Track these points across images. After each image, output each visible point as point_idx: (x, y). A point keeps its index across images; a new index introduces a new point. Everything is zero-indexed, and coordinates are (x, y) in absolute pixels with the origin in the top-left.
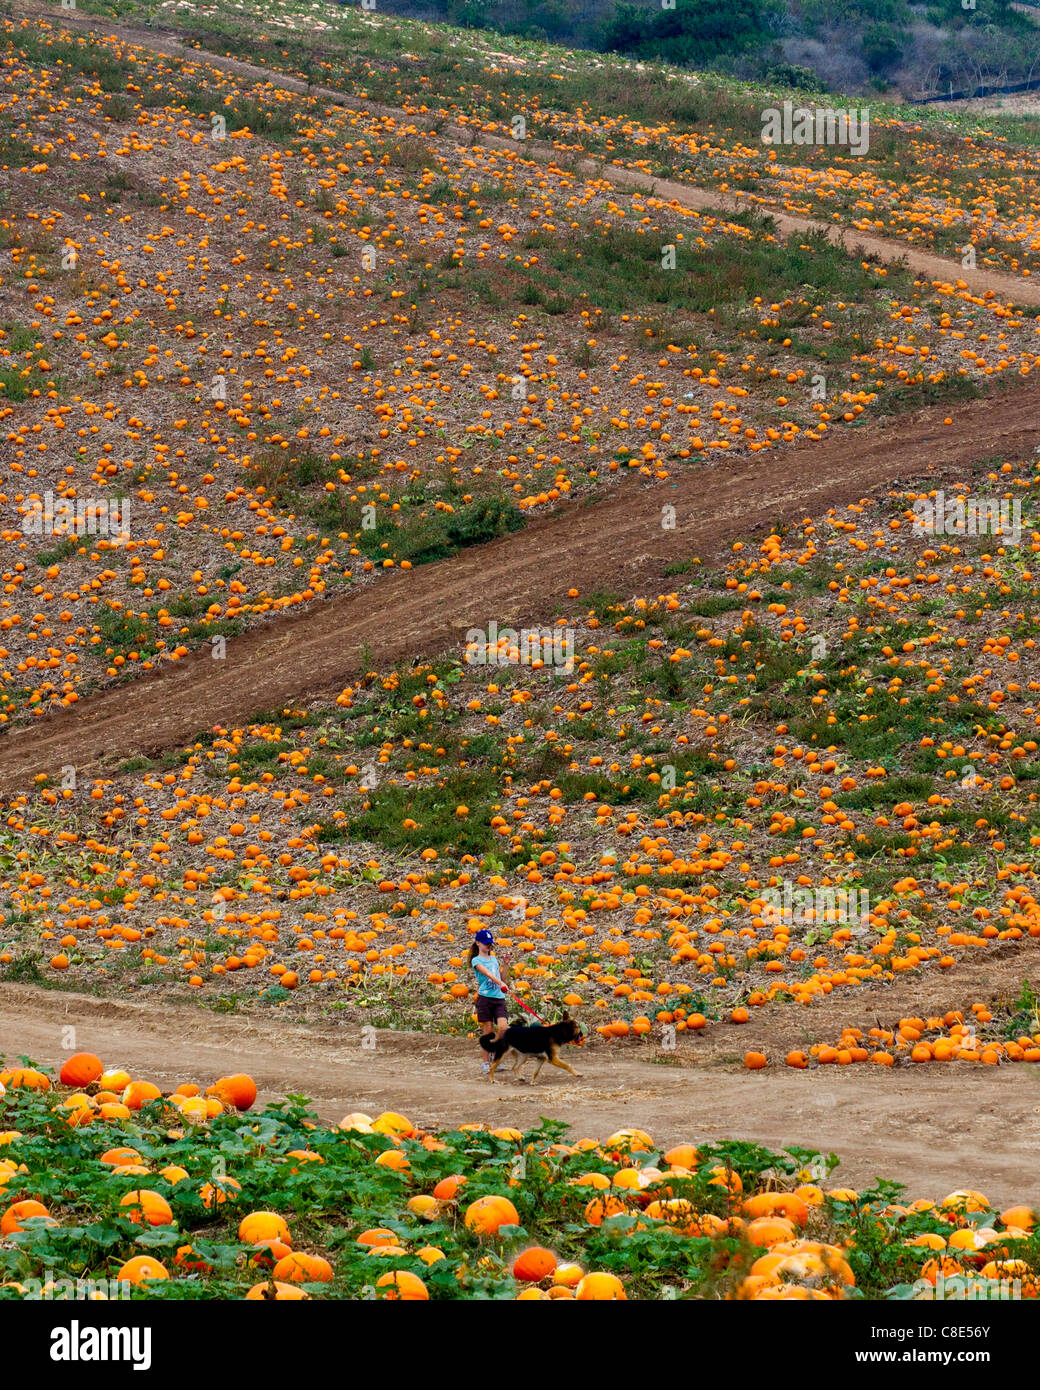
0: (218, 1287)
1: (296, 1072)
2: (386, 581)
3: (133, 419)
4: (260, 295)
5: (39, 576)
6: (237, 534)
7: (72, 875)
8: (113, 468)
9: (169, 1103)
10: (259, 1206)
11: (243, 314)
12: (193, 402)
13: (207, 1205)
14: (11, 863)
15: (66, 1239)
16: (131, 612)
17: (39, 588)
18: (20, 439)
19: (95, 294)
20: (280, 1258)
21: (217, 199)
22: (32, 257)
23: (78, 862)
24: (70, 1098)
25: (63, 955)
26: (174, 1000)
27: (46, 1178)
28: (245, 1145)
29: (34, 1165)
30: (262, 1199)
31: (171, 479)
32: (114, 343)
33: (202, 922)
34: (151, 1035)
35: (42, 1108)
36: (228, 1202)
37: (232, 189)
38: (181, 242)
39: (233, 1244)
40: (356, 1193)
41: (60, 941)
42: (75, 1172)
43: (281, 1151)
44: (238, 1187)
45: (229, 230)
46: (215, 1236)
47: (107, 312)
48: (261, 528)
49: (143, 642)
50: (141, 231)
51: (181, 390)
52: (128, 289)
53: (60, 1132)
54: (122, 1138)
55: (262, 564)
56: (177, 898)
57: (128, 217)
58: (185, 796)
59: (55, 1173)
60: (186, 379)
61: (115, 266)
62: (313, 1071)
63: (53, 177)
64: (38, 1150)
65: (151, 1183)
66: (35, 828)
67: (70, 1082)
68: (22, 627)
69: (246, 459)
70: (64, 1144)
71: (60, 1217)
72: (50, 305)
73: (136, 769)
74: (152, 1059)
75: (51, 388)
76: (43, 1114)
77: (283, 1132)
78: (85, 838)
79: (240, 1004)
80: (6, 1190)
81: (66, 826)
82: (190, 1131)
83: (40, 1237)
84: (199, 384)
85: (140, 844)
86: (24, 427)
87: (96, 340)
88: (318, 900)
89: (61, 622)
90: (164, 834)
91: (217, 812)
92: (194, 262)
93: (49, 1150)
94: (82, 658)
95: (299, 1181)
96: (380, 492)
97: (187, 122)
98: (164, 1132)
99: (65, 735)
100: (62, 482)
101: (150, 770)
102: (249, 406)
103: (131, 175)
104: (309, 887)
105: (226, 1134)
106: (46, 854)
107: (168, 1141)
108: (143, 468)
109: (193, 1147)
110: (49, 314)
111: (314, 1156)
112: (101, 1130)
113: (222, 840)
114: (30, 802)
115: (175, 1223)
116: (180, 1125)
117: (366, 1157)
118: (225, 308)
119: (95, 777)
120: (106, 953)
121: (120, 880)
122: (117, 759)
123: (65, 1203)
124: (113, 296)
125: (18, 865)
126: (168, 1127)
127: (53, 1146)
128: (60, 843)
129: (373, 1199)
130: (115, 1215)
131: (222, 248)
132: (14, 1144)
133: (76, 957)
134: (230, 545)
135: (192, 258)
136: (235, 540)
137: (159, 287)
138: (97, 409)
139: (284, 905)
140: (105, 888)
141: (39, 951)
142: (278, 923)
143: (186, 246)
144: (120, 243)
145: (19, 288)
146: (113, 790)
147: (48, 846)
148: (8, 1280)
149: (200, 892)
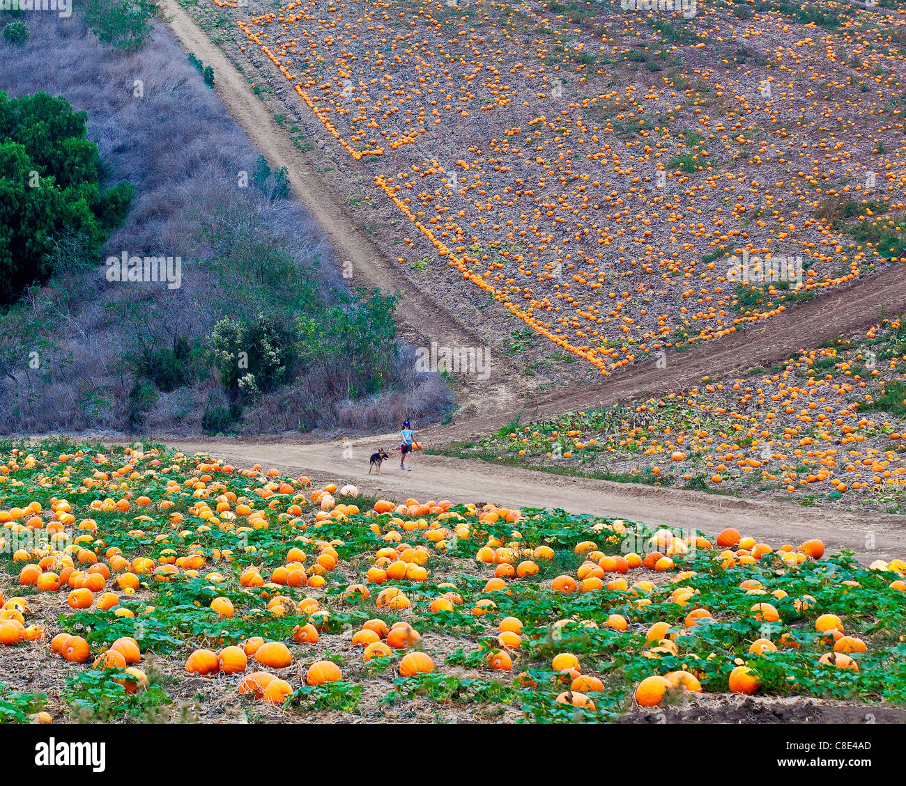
0: (804, 655)
1: (846, 538)
2: (893, 269)
3: (754, 182)
4: (822, 113)
5: (703, 268)
6: (811, 244)
7: (723, 431)
8: (743, 209)
9: (777, 556)
10: (826, 612)
11: (813, 124)
12: (787, 172)
13: (798, 611)
14: (689, 425)
15: (721, 629)
16: (754, 287)
17: (703, 275)
18: (692, 193)
19: (732, 114)
20: (837, 639)
21: (797, 61)
22: (697, 94)
23: (726, 424)
24: (723, 553)
25: (718, 475)
26: (779, 499)
27: (710, 597)
28: (818, 578)
29: (703, 590)
30: (828, 607)
31: (775, 215)
32: (743, 141)
33: (794, 457)
34: (767, 518)
35: (708, 559)
36: (809, 609)
37: (806, 55)
38: (778, 85)
39: (811, 632)
40: (879, 604)
41: (716, 468)
42: (725, 594)
43: (838, 581)
44: (815, 601)
45: (804, 78)
46: (802, 628)
47: (739, 124)
48: (824, 241)
49: (760, 304)
50: (756, 79)
51: (780, 166)
52: (749, 111)
53: (717, 571)
54: (751, 575)
55: (825, 261)
56: (780, 443)
57: (749, 72)
58: (784, 388)
59: (715, 594)
60: (782, 160)
61: (742, 99)
62: (855, 538)
63: (708, 50)
64: (705, 582)
65: (767, 599)
66: (703, 406)
67: (722, 544)
68: (694, 296)
69: (816, 204)
70: (719, 578)
71: (717, 618)
72: (707, 120)
73: (757, 373)
74: (767, 531)
75: (709, 166)
76: (708, 562)
77: (839, 571)
78: (730, 411)
79: (815, 501)
80: (688, 603)
81: (719, 405)
82: (788, 571)
83: (707, 629)
84: (789, 162)
85: (760, 414)
86: (694, 187)
87: (732, 138)
88: (857, 444)
89: (716, 293)
90: (773, 408)
91: (802, 396)
92: (786, 96)
93: (712, 581)
94: (727, 313)
95: (848, 597)
96: (889, 220)
97: (780, 19)
98: (774, 571)
99: (718, 355)
100: (715, 217)
101: (765, 374)
102: (817, 174)
103: (750, 49)
104: (853, 437)
105: (807, 572)
106: (708, 420)
107: (776, 576)
108: (760, 209)
109: (789, 579)
110: (707, 125)
111: (857, 584)
112: (740, 570)
113: (805, 411)
114: (700, 391)
115: (780, 621)
116: (783, 567)
117: (884, 584)
118: (803, 121)
119: (735, 378)
120: (742, 474)
121: (749, 434)
122: (747, 368)
123: (720, 610)
124: (741, 115)
125: (693, 426)
126: (776, 568)
127: (713, 579)
128: (716, 414)
129: (888, 607)
130: (748, 617)
131: (800, 88)
132: (692, 579)
133: (726, 476)
134: (808, 250)
135: (784, 93)
136: (810, 247)
137: (767, 109)
138: (734, 177)
139: (839, 446)
140: (741, 438)
141: (705, 473)
142: (835, 457)
143: (781, 87)
144: (745, 86)
145: (690, 111)
146: (745, 385)
147: (710, 416)
148: (689, 653)
149: (793, 440)
